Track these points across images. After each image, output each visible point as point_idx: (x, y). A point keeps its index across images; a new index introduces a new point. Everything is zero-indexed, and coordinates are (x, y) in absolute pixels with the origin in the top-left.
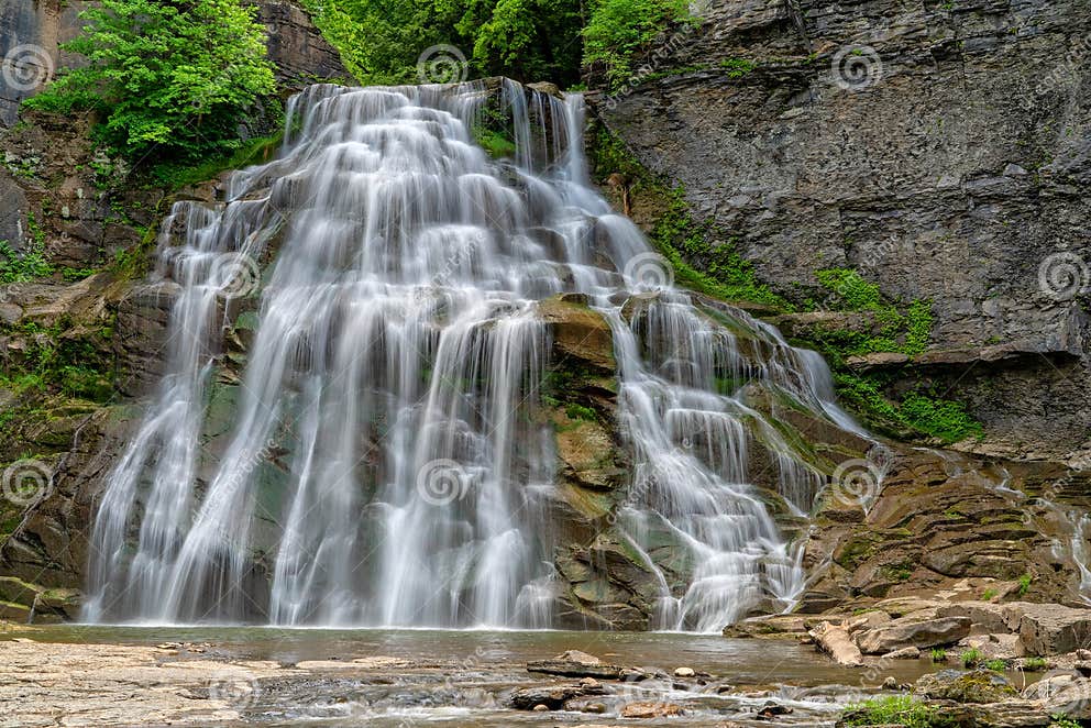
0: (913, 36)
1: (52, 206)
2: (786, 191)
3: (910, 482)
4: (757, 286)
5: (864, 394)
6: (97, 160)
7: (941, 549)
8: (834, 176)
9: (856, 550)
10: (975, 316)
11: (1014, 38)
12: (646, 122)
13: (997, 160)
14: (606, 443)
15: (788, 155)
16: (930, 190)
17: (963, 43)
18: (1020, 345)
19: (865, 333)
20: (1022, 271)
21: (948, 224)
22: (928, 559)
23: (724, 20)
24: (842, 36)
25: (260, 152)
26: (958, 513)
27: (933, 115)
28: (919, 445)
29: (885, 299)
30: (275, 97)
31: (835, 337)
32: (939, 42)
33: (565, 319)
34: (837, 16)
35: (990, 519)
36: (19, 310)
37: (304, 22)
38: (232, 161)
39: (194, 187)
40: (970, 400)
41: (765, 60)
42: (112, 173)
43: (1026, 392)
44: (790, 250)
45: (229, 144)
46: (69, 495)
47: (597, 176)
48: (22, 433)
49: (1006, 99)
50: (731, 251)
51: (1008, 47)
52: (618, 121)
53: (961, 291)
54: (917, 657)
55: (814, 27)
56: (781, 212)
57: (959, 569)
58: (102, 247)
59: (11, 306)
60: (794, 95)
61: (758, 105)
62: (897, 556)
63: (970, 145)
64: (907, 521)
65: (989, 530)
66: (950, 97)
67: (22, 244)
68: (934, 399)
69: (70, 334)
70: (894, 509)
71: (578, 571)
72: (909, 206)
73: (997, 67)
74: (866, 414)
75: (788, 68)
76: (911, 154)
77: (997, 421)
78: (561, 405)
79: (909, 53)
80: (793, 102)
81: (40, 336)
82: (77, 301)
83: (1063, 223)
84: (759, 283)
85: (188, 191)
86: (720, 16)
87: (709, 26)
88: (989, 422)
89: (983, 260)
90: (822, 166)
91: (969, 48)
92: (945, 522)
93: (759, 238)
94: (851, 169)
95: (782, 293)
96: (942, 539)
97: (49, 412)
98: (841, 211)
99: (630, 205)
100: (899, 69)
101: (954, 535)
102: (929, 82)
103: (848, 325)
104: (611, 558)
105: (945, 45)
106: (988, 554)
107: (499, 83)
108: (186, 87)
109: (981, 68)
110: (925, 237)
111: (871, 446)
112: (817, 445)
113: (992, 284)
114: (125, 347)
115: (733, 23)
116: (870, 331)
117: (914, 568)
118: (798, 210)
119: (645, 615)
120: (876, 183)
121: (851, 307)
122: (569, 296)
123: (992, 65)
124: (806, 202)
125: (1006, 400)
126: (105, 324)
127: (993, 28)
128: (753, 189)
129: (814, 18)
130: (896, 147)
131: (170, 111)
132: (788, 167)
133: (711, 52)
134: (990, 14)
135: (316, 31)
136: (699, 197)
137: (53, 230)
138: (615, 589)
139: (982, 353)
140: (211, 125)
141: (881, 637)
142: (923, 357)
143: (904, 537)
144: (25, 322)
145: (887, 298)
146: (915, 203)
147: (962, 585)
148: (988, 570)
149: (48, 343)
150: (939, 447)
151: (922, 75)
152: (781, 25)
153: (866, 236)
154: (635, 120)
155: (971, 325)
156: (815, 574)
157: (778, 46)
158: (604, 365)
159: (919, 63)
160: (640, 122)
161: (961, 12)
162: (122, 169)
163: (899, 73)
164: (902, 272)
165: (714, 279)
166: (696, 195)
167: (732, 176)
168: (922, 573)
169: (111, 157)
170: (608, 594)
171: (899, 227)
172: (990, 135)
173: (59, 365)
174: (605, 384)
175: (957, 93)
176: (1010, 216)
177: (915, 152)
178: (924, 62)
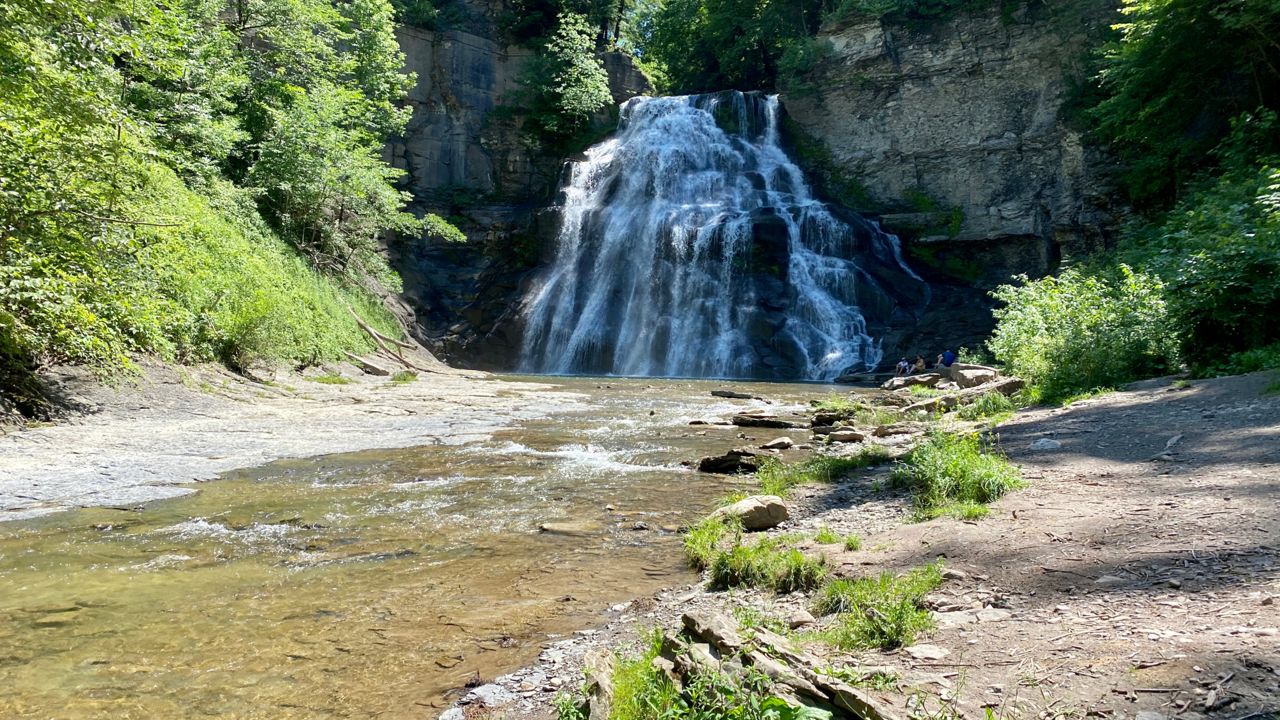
0: (956, 61)
1: (504, 166)
2: (886, 147)
5: (924, 258)
6: (526, 141)
8: (912, 139)
10: (986, 215)
11: (1011, 62)
12: (810, 112)
13: (1000, 129)
15: (887, 128)
16: (964, 146)
17: (983, 64)
19: (926, 225)
21: (974, 165)
23: (851, 55)
27: (967, 105)
31: (909, 228)
32: (970, 65)
34: (914, 51)
41: (874, 76)
42: (533, 148)
44: (887, 180)
49: (1006, 96)
50: (855, 181)
51: (1008, 67)
52: (796, 111)
53: (979, 202)
55: (902, 58)
58: (529, 186)
60: (890, 94)
61: (871, 101)
63: (987, 121)
66: (976, 94)
67: (490, 185)
68: (963, 260)
69: (515, 232)
72: (952, 155)
73: (1002, 78)
74: (923, 268)
75: (888, 80)
76: (954, 127)
79: (954, 70)
80: (890, 98)
81: (500, 233)
86: (850, 53)
87: (846, 57)
89: (991, 184)
90: (906, 134)
91: (987, 67)
93: (870, 174)
94: (921, 135)
95: (882, 204)
98: (916, 158)
100: (948, 79)
102: (965, 87)
103: (917, 221)
105: (974, 66)
109: (993, 78)
113: (995, 197)
115: (857, 56)
116: (929, 224)
118: (893, 158)
120: (935, 143)
123: (999, 77)
124: (897, 153)
127: (1000, 56)
128: (868, 147)
130: (946, 123)
132: (887, 135)
133: (845, 72)
134: (999, 48)
136: (838, 152)
139: (988, 235)
142: (956, 238)
146: (959, 154)
151: (961, 83)
152: (883, 57)
153: (929, 171)
155: (983, 220)
157: (882, 68)
159: (959, 76)
162: (538, 145)
163: (948, 82)
164: (948, 191)
166: (836, 151)
167: (856, 140)
169: (533, 139)
171: (946, 167)
172: (997, 116)
175: (980, 92)
176: (1006, 160)
177: (956, 125)
178: (962, 75)
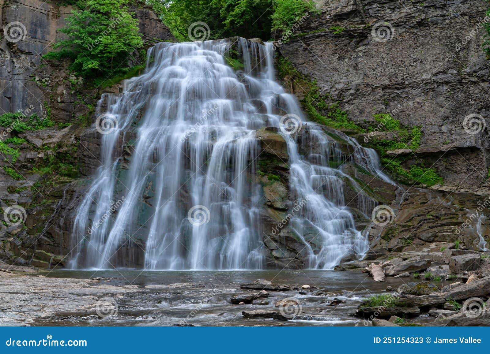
0: (409, 16)
1: (54, 98)
2: (359, 81)
3: (413, 203)
4: (348, 122)
5: (394, 166)
6: (71, 78)
7: (424, 231)
8: (379, 75)
9: (390, 232)
10: (439, 132)
11: (449, 18)
12: (299, 54)
13: (445, 67)
14: (285, 190)
15: (360, 66)
16: (419, 80)
17: (429, 19)
18: (456, 144)
19: (394, 140)
20: (457, 113)
21: (427, 94)
22: (419, 235)
23: (330, 11)
24: (380, 17)
25: (137, 71)
26: (432, 215)
27: (419, 49)
28: (417, 187)
29: (402, 126)
30: (143, 48)
31: (381, 143)
32: (419, 19)
33: (266, 138)
34: (378, 9)
35: (445, 217)
36: (41, 141)
37: (154, 17)
38: (126, 76)
39: (110, 87)
40: (437, 168)
41: (348, 27)
42: (77, 83)
43: (460, 163)
44: (362, 106)
45: (124, 69)
46: (62, 217)
47: (279, 77)
48: (43, 192)
49: (447, 42)
50: (337, 107)
51: (447, 21)
52: (288, 53)
53: (433, 122)
54: (408, 276)
55: (368, 13)
56: (358, 90)
57: (432, 239)
58: (74, 113)
59: (38, 139)
60: (361, 41)
61: (346, 46)
62: (407, 235)
63: (434, 61)
64: (411, 219)
65: (444, 222)
66: (425, 41)
67: (42, 114)
68: (423, 168)
69: (61, 150)
70: (406, 215)
71: (274, 245)
72: (410, 87)
73: (443, 29)
74: (395, 175)
75: (358, 30)
76: (410, 65)
77: (449, 176)
78: (265, 175)
79: (408, 23)
80: (360, 44)
81: (50, 152)
82: (64, 137)
83: (472, 93)
84: (349, 120)
85: (108, 89)
86: (329, 9)
87: (325, 13)
88: (446, 177)
89: (441, 109)
90: (374, 70)
91: (432, 21)
92: (426, 220)
93: (349, 101)
94: (386, 72)
95: (359, 124)
96: (425, 226)
97: (54, 183)
98: (383, 89)
99: (294, 89)
100: (404, 30)
101: (430, 225)
102: (416, 35)
103: (387, 137)
104: (287, 239)
105: (422, 20)
106: (444, 232)
107: (236, 39)
108: (106, 45)
109: (437, 29)
110: (418, 100)
111: (397, 188)
112: (374, 189)
113: (445, 119)
114: (83, 155)
115: (334, 12)
116: (396, 140)
117: (414, 239)
118: (365, 89)
119: (302, 262)
120: (397, 77)
121: (388, 130)
122: (268, 128)
123: (441, 28)
124: (368, 86)
125: (452, 167)
126: (75, 146)
127: (441, 13)
128: (345, 81)
129: (368, 9)
130: (404, 62)
131: (100, 56)
132: (360, 71)
133: (325, 24)
134: (439, 8)
135: (160, 21)
136: (323, 85)
137: (54, 107)
138: (289, 252)
139: (442, 148)
140: (117, 61)
141: (394, 269)
142: (418, 150)
143: (410, 226)
144: (44, 145)
145: (403, 125)
146: (414, 86)
147: (433, 245)
148: (444, 239)
149: (53, 154)
150: (425, 188)
151: (413, 32)
152: (354, 13)
153: (393, 99)
154: (295, 53)
155: (437, 136)
156: (373, 243)
157: (354, 21)
158: (283, 157)
159: (412, 27)
160: (297, 54)
161: (427, 7)
162: (81, 81)
163: (404, 32)
164: (409, 115)
165: (330, 119)
166: (321, 84)
167: (336, 75)
168: (417, 241)
169: (77, 76)
170: (286, 254)
171: (407, 96)
172: (442, 57)
173: (57, 163)
174: (284, 165)
175: (428, 40)
176: (451, 90)
177: (412, 64)
178: (414, 27)
